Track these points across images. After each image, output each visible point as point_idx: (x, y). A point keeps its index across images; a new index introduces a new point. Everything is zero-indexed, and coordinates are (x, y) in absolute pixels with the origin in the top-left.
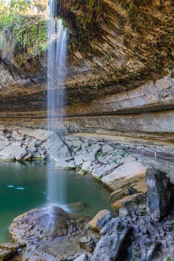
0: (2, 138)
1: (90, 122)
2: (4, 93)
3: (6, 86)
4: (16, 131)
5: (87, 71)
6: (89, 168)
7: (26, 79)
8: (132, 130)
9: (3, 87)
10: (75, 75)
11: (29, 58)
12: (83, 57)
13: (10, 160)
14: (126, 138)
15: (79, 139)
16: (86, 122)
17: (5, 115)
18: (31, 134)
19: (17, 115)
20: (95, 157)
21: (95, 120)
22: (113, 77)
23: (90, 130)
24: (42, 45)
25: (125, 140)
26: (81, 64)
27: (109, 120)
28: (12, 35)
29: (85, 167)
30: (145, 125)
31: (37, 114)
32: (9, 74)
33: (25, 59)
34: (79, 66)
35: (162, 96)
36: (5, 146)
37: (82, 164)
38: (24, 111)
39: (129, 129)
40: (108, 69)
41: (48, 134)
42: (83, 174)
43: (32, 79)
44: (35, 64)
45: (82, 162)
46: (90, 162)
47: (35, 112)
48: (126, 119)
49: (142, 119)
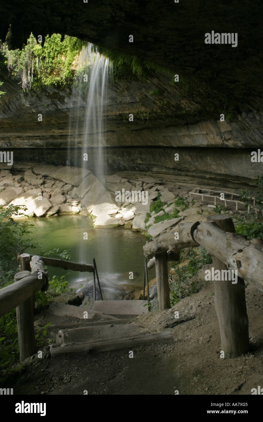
1: (142, 156)
3: (18, 114)
4: (30, 170)
15: (127, 181)
16: (137, 157)
18: (55, 175)
20: (149, 208)
23: (143, 167)
30: (213, 165)
35: (225, 139)
36: (16, 195)
37: (133, 219)
45: (132, 216)
46: (143, 217)
49: (210, 158)
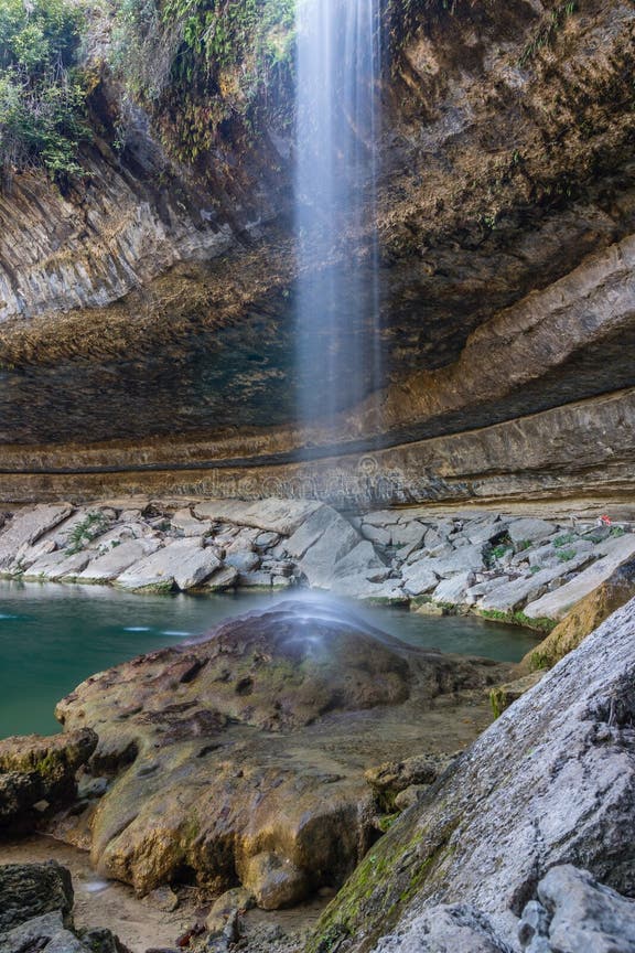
0: (134, 529)
1: (455, 454)
2: (139, 316)
3: (141, 281)
4: (188, 510)
5: (457, 136)
6: (463, 594)
7: (216, 231)
8: (622, 452)
9: (133, 288)
10: (406, 172)
11: (227, 115)
12: (443, 65)
13: (153, 588)
14: (592, 502)
15: (414, 520)
16: (441, 457)
17: (149, 458)
18: (238, 516)
19: (193, 455)
20: (481, 557)
21: (473, 441)
22: (567, 142)
23: (455, 486)
24: (275, 42)
25: (592, 512)
26: (433, 104)
27: (531, 431)
28: (160, 17)
29: (446, 593)
31: (264, 445)
32: (152, 218)
33: (211, 122)
34: (428, 120)
36: (144, 553)
37: (434, 588)
38: (215, 438)
39: (609, 450)
40: (547, 100)
41: (302, 509)
42: (441, 613)
43: (240, 224)
44: (250, 145)
45: (432, 581)
46: (464, 577)
47: (256, 439)
48: (599, 410)
